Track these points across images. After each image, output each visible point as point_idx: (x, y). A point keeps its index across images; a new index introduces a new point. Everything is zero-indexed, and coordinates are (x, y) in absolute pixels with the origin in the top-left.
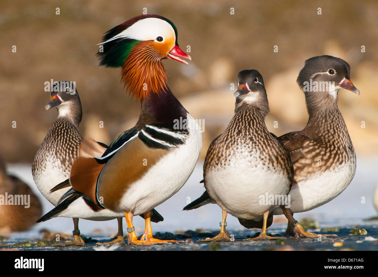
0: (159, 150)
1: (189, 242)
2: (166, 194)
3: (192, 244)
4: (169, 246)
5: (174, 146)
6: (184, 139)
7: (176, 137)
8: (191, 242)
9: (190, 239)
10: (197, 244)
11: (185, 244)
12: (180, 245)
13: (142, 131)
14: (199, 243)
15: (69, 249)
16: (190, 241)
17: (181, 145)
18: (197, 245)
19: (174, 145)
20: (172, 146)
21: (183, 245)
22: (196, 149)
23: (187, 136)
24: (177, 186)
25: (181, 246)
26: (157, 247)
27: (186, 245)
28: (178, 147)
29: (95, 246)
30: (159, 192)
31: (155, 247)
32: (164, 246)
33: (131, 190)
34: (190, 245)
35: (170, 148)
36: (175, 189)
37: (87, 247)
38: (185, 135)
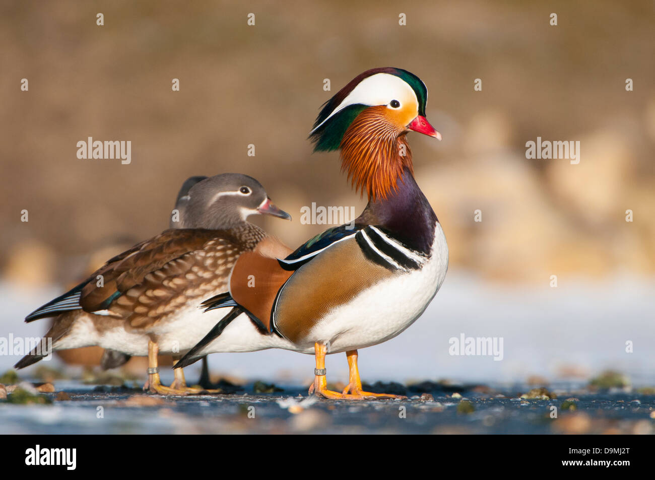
0: (380, 267)
1: (427, 399)
2: (374, 336)
3: (430, 402)
4: (395, 403)
5: (404, 269)
6: (421, 263)
7: (411, 258)
8: (430, 398)
9: (428, 395)
10: (439, 402)
11: (420, 402)
12: (412, 402)
13: (363, 232)
14: (442, 401)
15: (239, 400)
16: (428, 397)
17: (414, 270)
18: (439, 404)
19: (404, 267)
20: (401, 267)
21: (417, 403)
22: (434, 282)
23: (428, 260)
24: (394, 329)
25: (414, 404)
26: (376, 404)
27: (421, 404)
28: (408, 272)
29: (279, 399)
30: (367, 330)
31: (373, 403)
32: (387, 404)
33: (332, 316)
34: (428, 403)
35: (397, 269)
36: (390, 333)
37: (266, 398)
38: (425, 258)
